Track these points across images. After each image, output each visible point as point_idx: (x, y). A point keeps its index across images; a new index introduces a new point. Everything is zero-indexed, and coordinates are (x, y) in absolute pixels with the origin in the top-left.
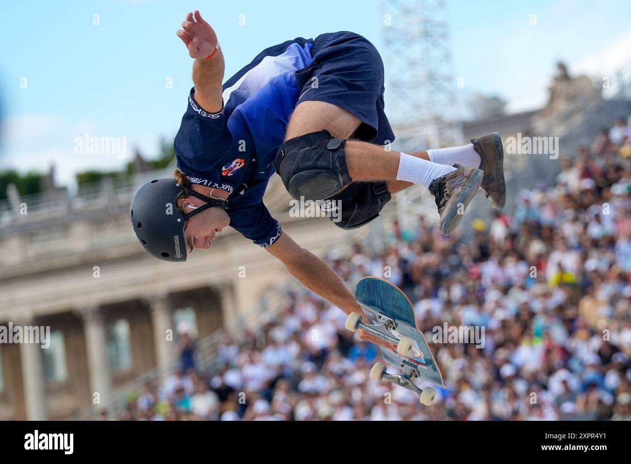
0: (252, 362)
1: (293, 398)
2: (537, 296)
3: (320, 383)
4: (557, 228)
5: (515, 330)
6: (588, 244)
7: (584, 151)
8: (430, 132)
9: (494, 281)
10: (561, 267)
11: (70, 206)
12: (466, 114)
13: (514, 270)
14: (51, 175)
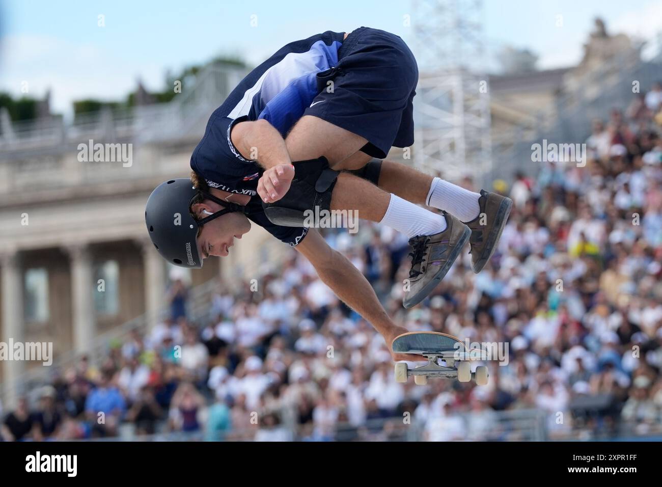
0: (247, 315)
1: (289, 357)
2: (555, 266)
3: (317, 343)
4: (583, 195)
5: (531, 300)
6: (614, 214)
7: (618, 115)
8: (454, 83)
9: (511, 247)
10: (583, 237)
11: (64, 135)
12: (495, 67)
13: (535, 236)
14: (46, 102)
